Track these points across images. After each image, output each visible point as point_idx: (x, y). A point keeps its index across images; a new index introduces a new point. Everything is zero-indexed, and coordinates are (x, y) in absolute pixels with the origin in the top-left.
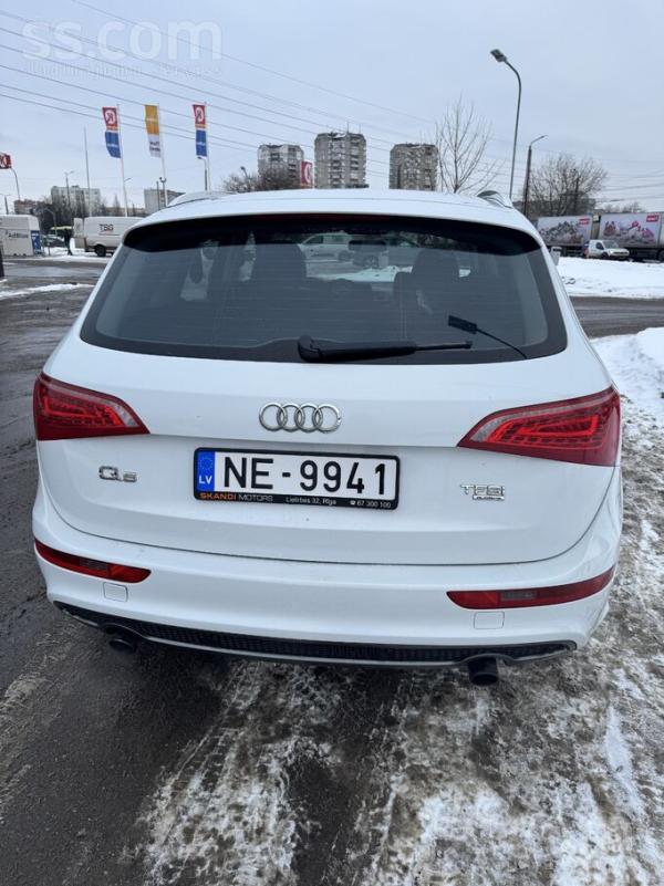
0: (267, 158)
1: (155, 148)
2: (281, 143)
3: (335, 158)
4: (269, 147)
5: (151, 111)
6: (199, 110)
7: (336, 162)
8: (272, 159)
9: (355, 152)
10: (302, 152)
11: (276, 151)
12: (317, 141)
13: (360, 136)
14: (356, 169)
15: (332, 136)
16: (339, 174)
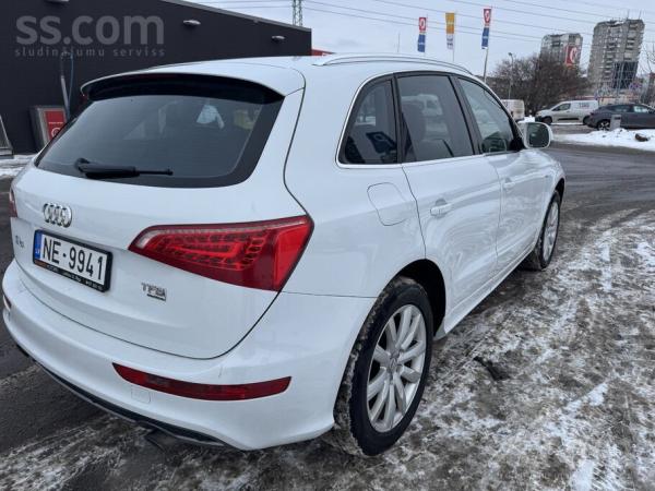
0: (549, 46)
1: (450, 43)
2: (562, 33)
3: (611, 41)
4: (553, 36)
5: (450, 17)
6: (488, 12)
7: (612, 44)
8: (553, 46)
9: (631, 36)
10: (582, 39)
11: (558, 39)
12: (597, 29)
13: (639, 21)
14: (631, 49)
15: (612, 24)
16: (614, 55)
